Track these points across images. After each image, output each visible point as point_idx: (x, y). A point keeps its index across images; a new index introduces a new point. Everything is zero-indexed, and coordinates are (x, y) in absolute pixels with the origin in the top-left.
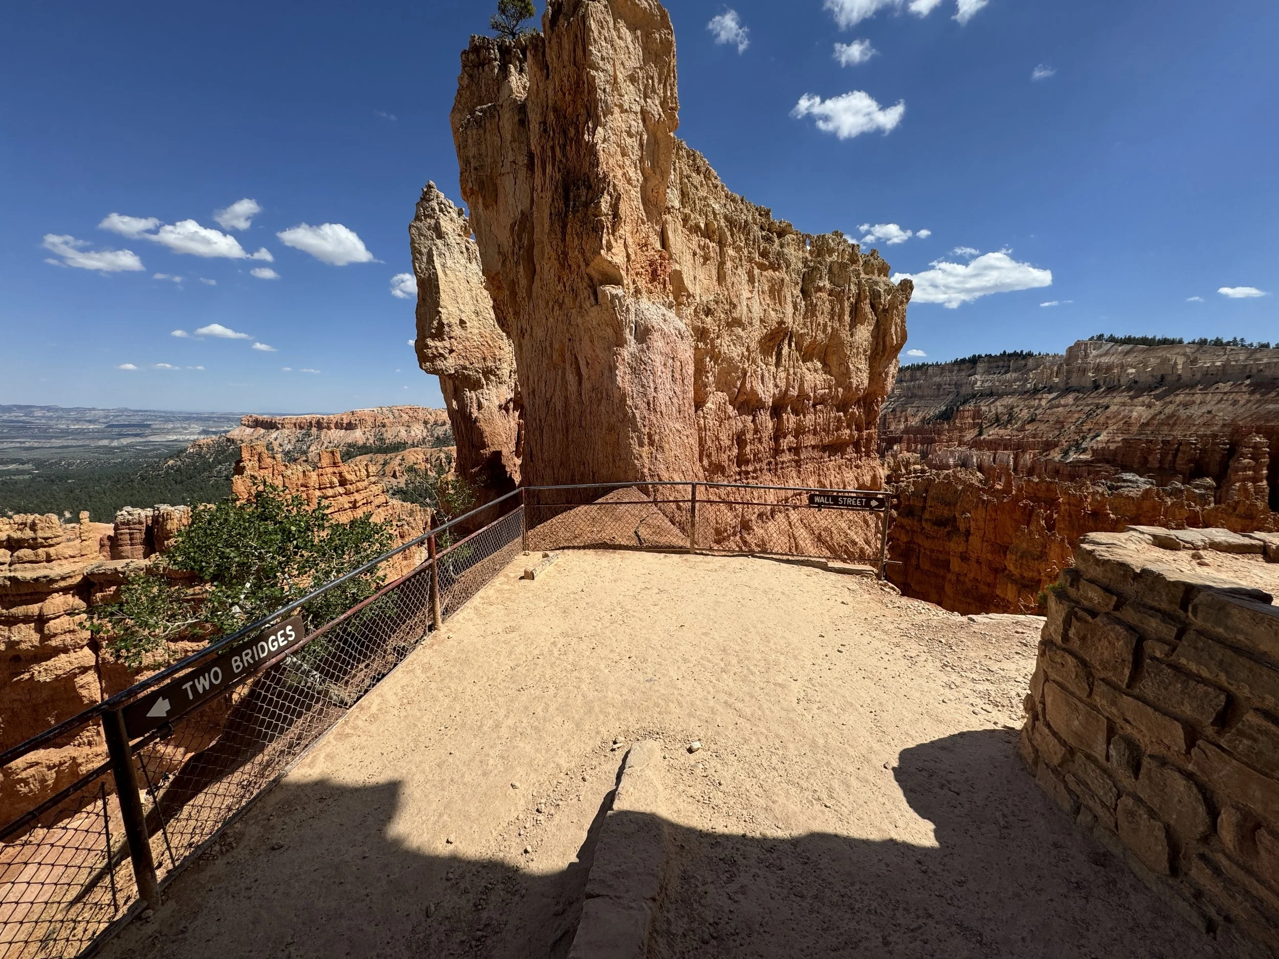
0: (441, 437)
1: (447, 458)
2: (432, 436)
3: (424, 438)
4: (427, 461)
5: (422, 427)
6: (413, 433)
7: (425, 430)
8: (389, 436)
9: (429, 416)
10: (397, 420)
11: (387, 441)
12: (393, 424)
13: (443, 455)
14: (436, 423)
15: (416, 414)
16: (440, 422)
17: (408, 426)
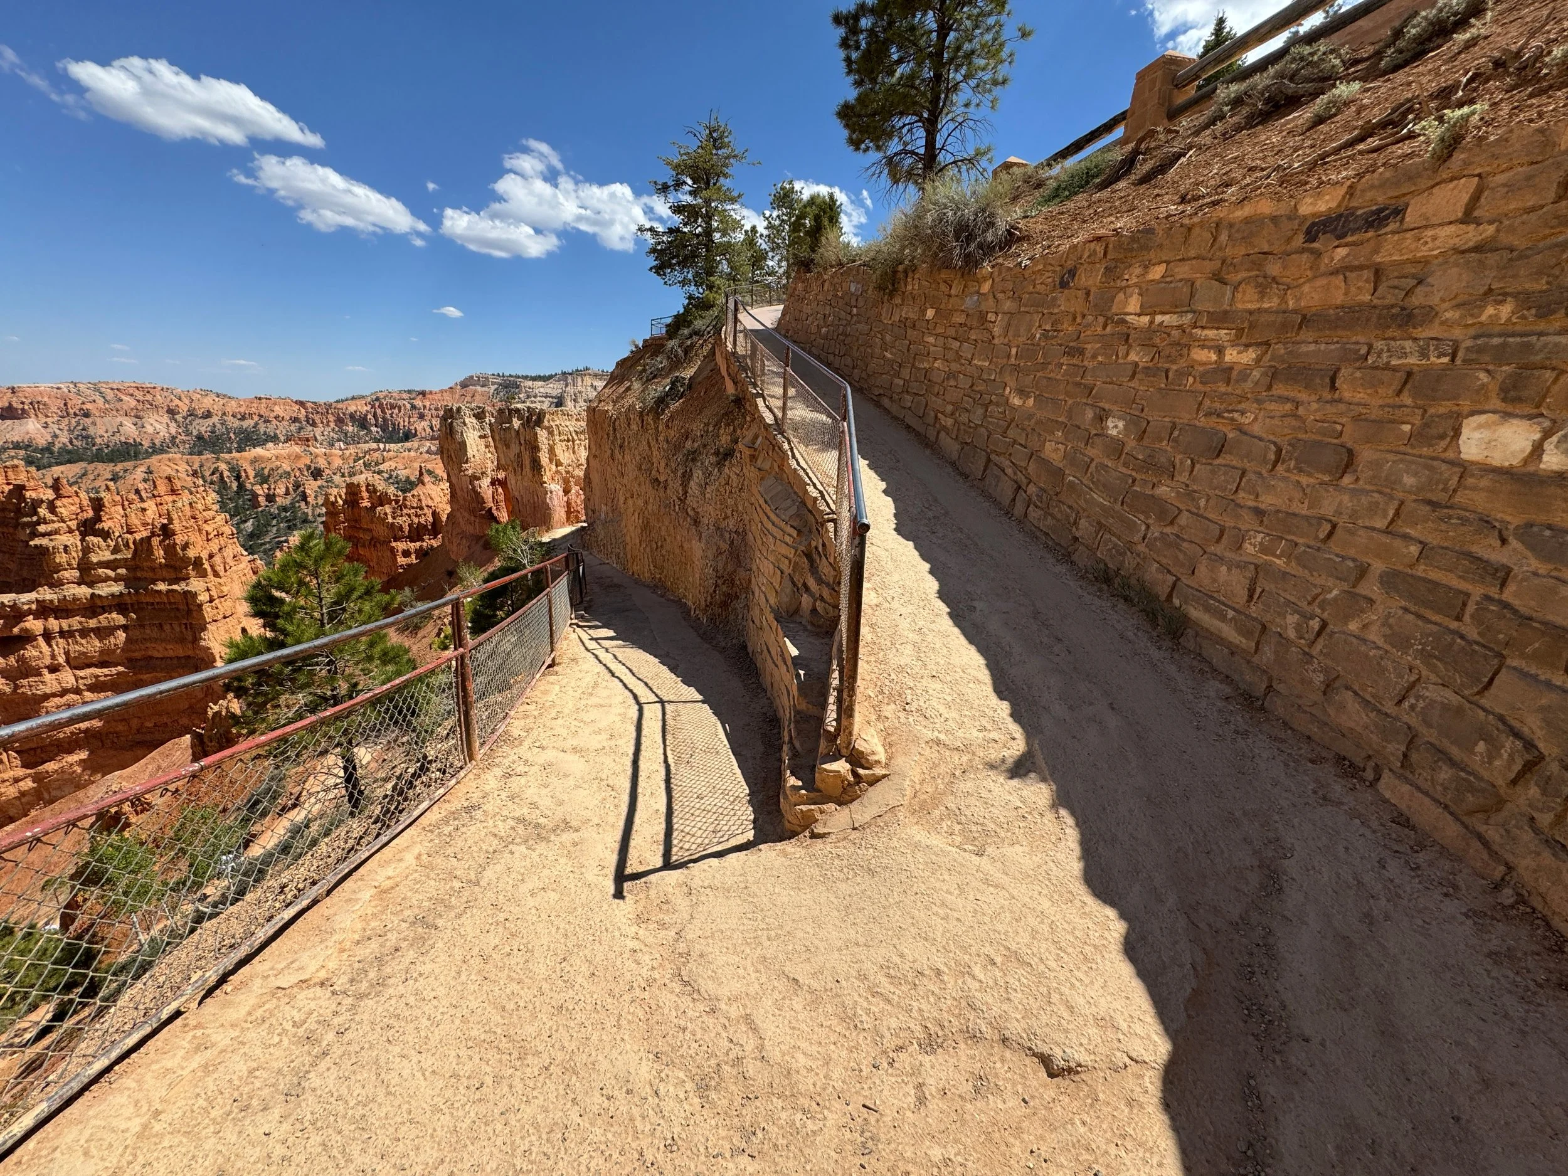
0: (206, 436)
1: (232, 470)
2: (188, 433)
3: (174, 438)
4: (195, 474)
5: (166, 419)
6: (149, 429)
7: (173, 425)
8: (101, 432)
9: (177, 402)
10: (113, 406)
11: (98, 441)
12: (105, 412)
13: (223, 467)
14: (192, 413)
15: (149, 397)
16: (200, 413)
17: (137, 417)
